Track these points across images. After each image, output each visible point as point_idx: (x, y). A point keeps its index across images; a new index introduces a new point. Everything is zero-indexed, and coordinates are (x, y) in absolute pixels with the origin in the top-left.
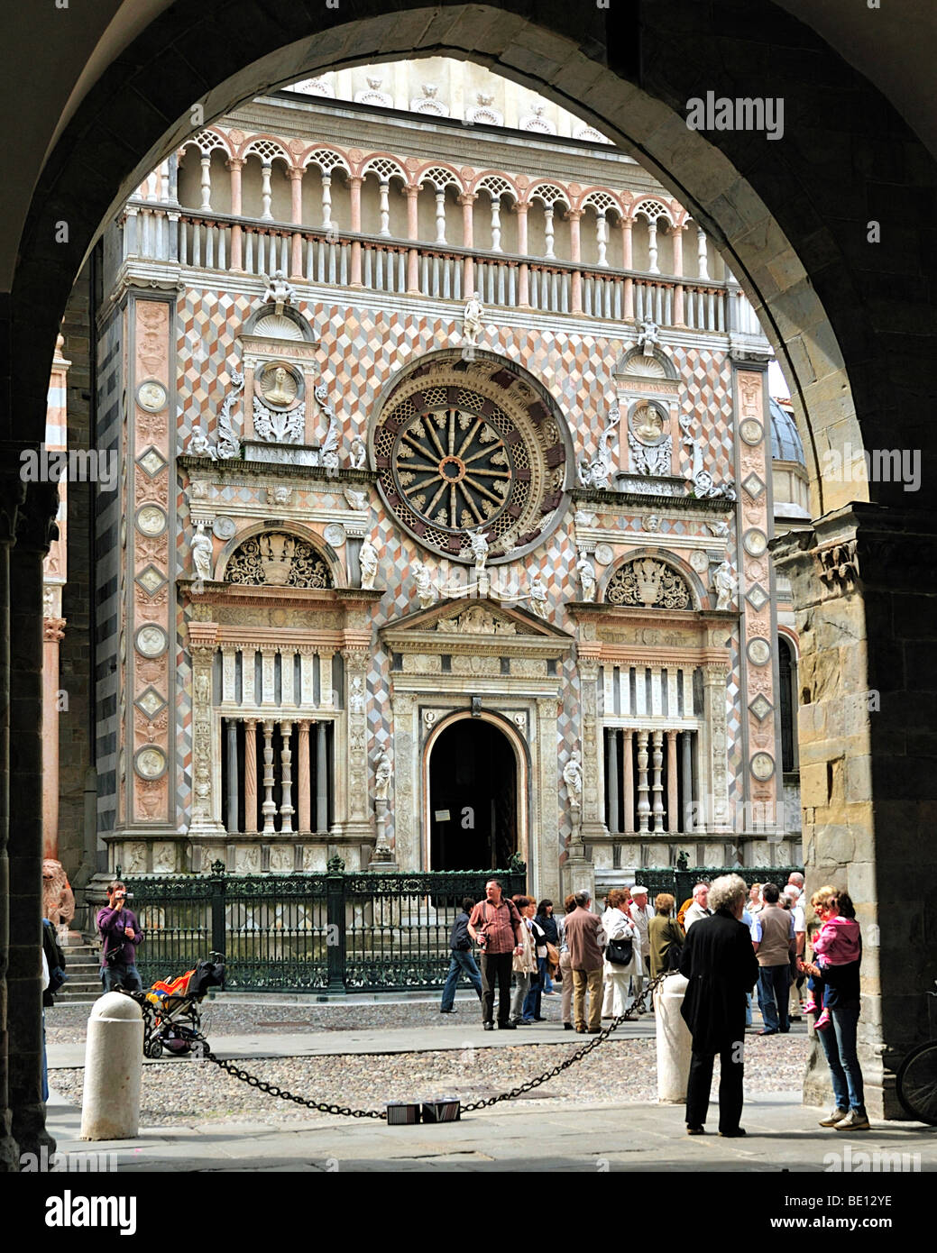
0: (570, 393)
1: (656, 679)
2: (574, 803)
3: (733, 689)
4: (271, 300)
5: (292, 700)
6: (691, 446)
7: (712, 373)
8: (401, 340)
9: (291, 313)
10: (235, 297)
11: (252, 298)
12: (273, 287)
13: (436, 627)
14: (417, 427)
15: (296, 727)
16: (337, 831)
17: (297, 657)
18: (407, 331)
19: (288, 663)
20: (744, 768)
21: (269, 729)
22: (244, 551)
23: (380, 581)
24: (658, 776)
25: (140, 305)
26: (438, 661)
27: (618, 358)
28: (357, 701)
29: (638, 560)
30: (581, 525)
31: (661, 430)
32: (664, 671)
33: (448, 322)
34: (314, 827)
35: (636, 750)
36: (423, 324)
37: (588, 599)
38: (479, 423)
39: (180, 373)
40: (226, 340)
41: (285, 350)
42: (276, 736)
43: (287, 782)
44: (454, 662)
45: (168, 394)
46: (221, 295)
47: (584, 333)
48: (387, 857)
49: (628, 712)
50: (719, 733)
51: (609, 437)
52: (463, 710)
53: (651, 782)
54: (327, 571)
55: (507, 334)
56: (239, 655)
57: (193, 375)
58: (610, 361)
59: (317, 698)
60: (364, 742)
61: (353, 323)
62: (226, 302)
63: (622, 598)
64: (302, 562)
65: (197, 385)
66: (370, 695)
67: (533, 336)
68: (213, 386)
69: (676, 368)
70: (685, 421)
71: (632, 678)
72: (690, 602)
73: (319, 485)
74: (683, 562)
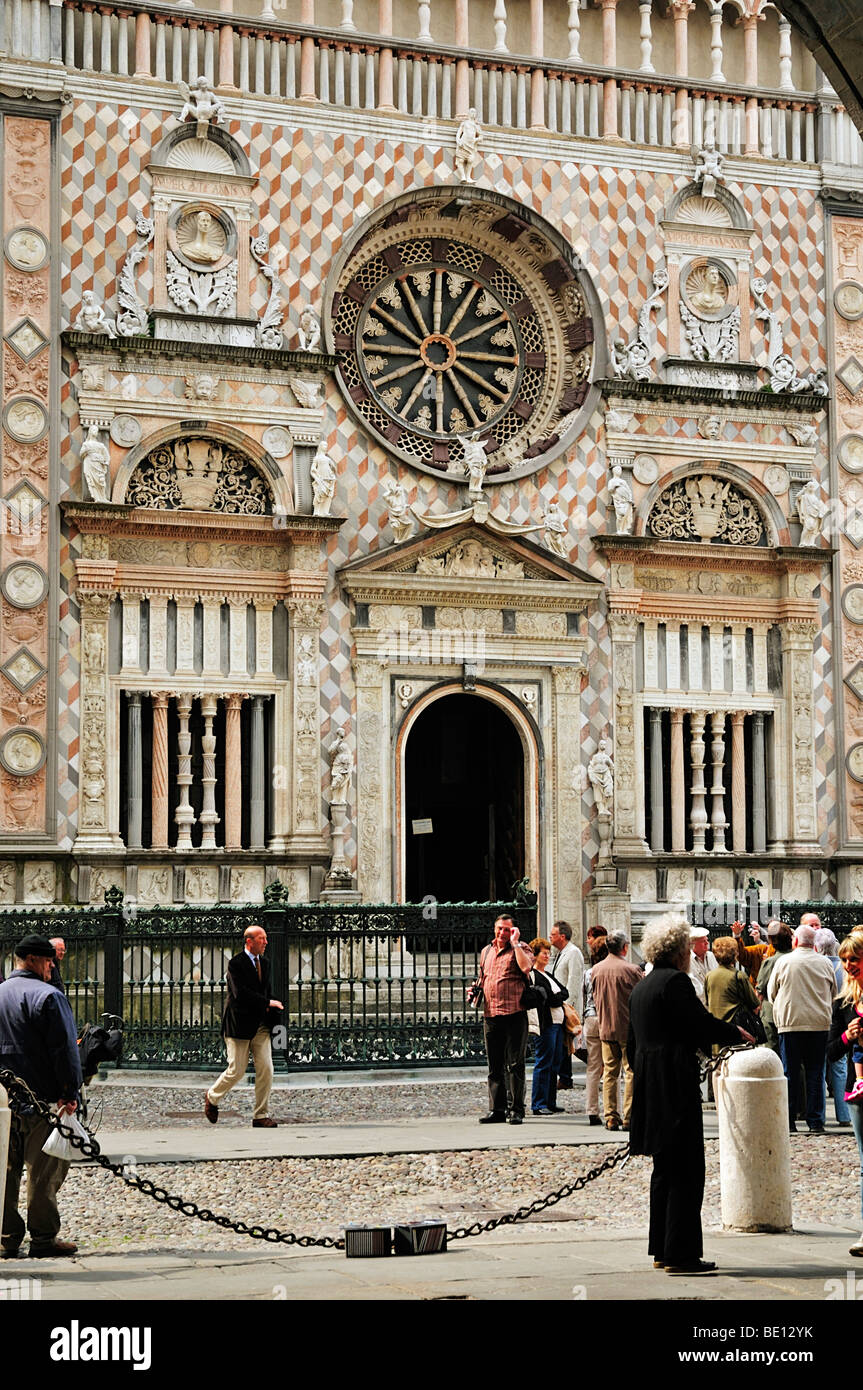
0: (601, 249)
1: (716, 641)
2: (602, 810)
3: (823, 655)
4: (190, 117)
5: (217, 667)
6: (767, 321)
7: (798, 220)
8: (369, 174)
9: (219, 136)
10: (142, 113)
11: (166, 114)
12: (193, 100)
13: (414, 568)
14: (390, 294)
15: (222, 704)
16: (277, 847)
17: (225, 608)
18: (377, 162)
19: (211, 615)
20: (839, 763)
21: (186, 707)
22: (154, 462)
23: (339, 505)
24: (719, 775)
25: (12, 126)
26: (418, 615)
27: (667, 199)
28: (306, 668)
29: (692, 478)
30: (613, 429)
31: (725, 298)
32: (727, 630)
33: (434, 150)
34: (246, 840)
35: (688, 738)
36: (399, 153)
37: (623, 530)
38: (474, 290)
39: (66, 218)
40: (130, 172)
41: (211, 187)
43: (210, 780)
44: (439, 616)
45: (49, 248)
46: (122, 109)
47: (619, 165)
48: (346, 883)
49: (678, 685)
50: (804, 716)
51: (653, 309)
52: (451, 681)
53: (709, 782)
54: (267, 491)
55: (515, 167)
56: (145, 605)
57: (83, 220)
58: (655, 204)
59: (252, 664)
60: (315, 726)
61: (303, 151)
62: (130, 121)
63: (669, 529)
64: (233, 479)
65: (89, 234)
66: (324, 661)
67: (550, 169)
68: (111, 236)
69: (747, 213)
70: (760, 287)
71: (684, 640)
72: (765, 535)
73: (256, 373)
74: (753, 481)
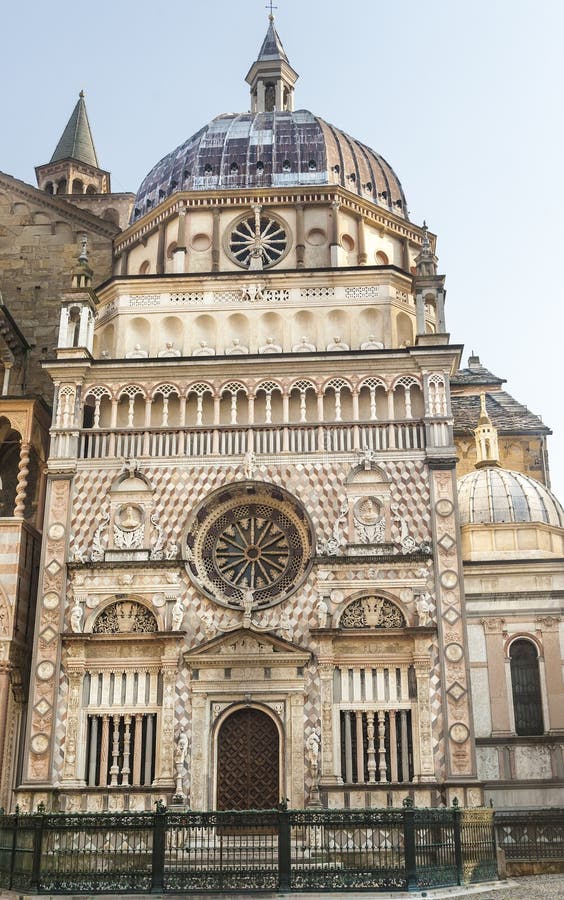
0: (315, 499)
1: (380, 676)
2: (314, 762)
3: (435, 680)
4: (126, 470)
6: (400, 522)
7: (415, 475)
8: (205, 482)
10: (108, 471)
11: (118, 470)
12: (128, 463)
13: (219, 651)
16: (155, 784)
17: (136, 675)
18: (209, 476)
19: (130, 679)
20: (445, 734)
21: (117, 721)
22: (107, 613)
24: (382, 742)
25: (56, 483)
26: (223, 672)
27: (347, 473)
28: (168, 700)
29: (365, 598)
30: (321, 579)
31: (378, 514)
32: (386, 670)
33: (235, 468)
35: (365, 724)
36: (219, 471)
37: (324, 626)
38: (269, 524)
39: (73, 517)
40: (101, 495)
41: (134, 497)
42: (120, 725)
43: (127, 753)
44: (234, 672)
45: (66, 530)
46: (100, 471)
47: (323, 461)
50: (425, 710)
51: (340, 523)
52: (240, 703)
53: (377, 746)
54: (155, 622)
55: (273, 470)
56: (101, 676)
57: (81, 517)
58: (342, 477)
59: (147, 700)
60: (171, 727)
61: (176, 476)
62: (103, 475)
63: (353, 623)
64: (140, 618)
65: (83, 522)
66: (177, 696)
67: (290, 468)
68: (92, 522)
69: (388, 474)
70: (395, 507)
71: (362, 676)
72: (404, 622)
73: (150, 571)
74: (394, 597)
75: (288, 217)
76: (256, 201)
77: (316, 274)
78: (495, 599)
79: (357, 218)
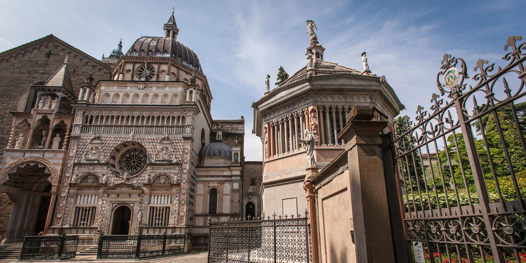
0: (150, 147)
1: (163, 197)
2: (139, 221)
3: (177, 198)
5: (89, 203)
6: (173, 154)
7: (179, 141)
8: (119, 141)
9: (99, 139)
10: (90, 137)
11: (93, 137)
12: (96, 135)
13: (116, 189)
14: (128, 155)
15: (90, 208)
17: (92, 196)
18: (120, 139)
19: (90, 197)
20: (178, 213)
21: (84, 208)
22: (85, 178)
24: (161, 215)
25: (74, 140)
26: (116, 195)
28: (100, 203)
29: (161, 175)
30: (149, 170)
31: (168, 152)
32: (165, 195)
34: (90, 225)
35: (157, 210)
36: (123, 138)
37: (146, 183)
38: (139, 154)
39: (77, 150)
40: (87, 144)
42: (85, 210)
43: (86, 218)
44: (120, 195)
45: (75, 153)
47: (154, 136)
50: (174, 207)
52: (121, 204)
53: (159, 216)
54: (98, 181)
55: (139, 138)
56: (81, 196)
57: (80, 150)
58: (159, 141)
59: (94, 202)
61: (110, 139)
62: (88, 138)
63: (156, 182)
64: (95, 179)
65: (80, 151)
67: (144, 138)
68: (83, 151)
69: (172, 141)
70: (172, 150)
71: (158, 197)
72: (171, 182)
73: (98, 166)
74: (169, 175)
75: (156, 67)
76: (146, 60)
77: (160, 83)
78: (207, 177)
79: (178, 68)
